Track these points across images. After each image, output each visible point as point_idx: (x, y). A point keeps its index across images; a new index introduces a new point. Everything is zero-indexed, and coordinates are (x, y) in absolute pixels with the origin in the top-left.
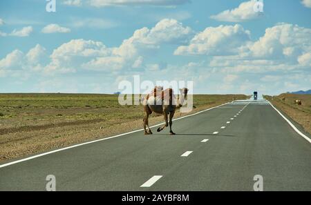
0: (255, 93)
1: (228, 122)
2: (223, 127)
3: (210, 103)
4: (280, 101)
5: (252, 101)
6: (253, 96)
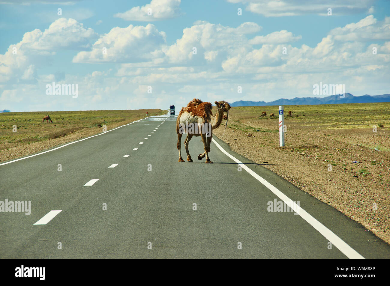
0: (172, 107)
1: (141, 143)
2: (135, 149)
3: (119, 121)
5: (169, 117)
6: (170, 111)
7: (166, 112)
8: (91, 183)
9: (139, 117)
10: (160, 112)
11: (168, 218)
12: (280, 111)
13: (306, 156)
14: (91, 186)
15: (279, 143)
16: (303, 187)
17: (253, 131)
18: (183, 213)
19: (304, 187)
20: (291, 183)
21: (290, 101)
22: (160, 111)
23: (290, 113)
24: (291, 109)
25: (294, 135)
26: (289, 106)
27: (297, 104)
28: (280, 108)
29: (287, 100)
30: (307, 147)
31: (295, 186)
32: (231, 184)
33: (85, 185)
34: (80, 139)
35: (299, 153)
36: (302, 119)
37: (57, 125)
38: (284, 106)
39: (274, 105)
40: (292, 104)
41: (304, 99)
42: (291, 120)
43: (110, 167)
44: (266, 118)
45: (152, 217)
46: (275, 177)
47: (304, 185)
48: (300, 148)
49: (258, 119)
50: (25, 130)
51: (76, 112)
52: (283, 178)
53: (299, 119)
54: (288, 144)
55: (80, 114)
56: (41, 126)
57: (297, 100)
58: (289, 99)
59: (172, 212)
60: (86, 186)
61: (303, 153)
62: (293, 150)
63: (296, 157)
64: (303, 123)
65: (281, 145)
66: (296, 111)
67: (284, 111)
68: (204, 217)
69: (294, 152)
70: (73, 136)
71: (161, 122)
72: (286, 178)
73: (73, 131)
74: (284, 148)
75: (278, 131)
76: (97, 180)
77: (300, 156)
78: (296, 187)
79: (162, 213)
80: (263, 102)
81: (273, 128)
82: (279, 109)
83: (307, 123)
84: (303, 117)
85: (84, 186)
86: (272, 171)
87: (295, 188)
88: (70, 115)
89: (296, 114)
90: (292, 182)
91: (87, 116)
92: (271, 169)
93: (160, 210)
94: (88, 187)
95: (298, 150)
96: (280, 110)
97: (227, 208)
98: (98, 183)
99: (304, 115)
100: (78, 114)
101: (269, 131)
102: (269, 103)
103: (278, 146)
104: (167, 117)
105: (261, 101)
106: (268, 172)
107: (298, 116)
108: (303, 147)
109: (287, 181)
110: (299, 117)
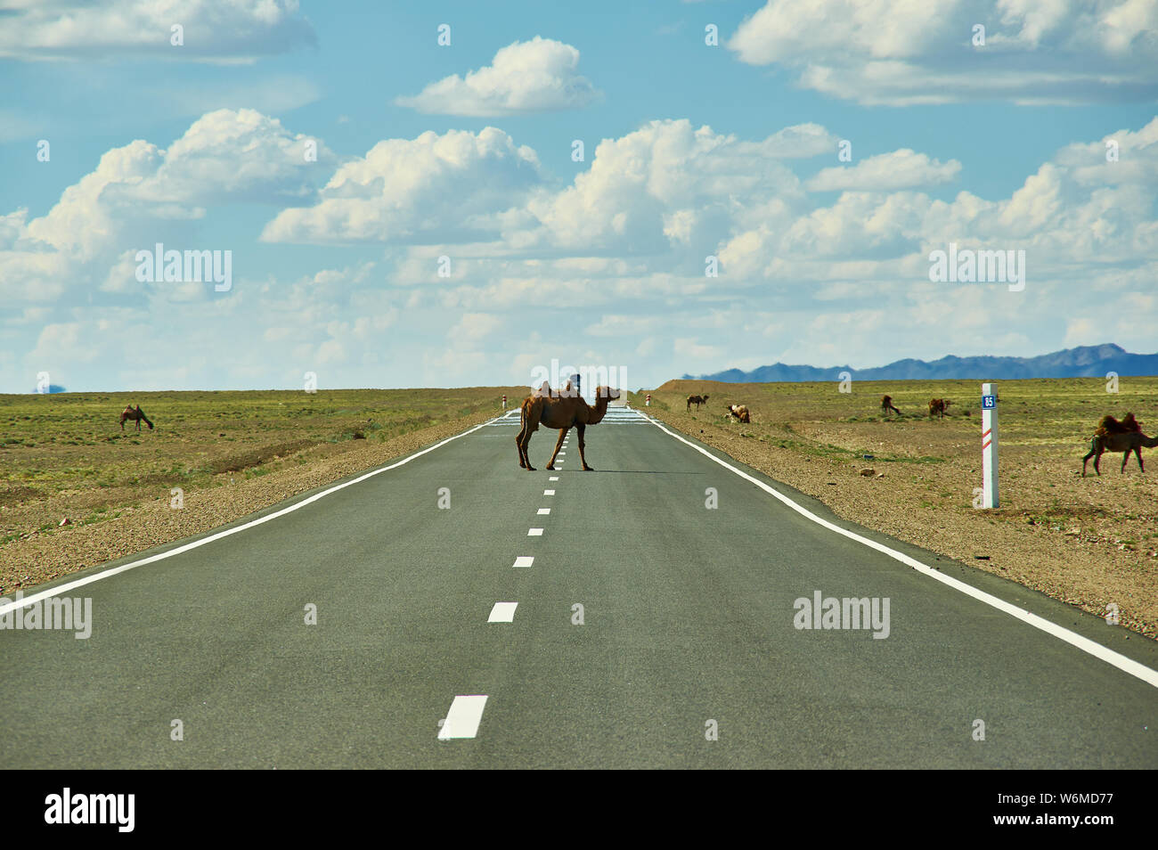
21: (928, 366)
24: (939, 393)
27: (956, 375)
29: (920, 363)
37: (230, 434)
39: (884, 378)
40: (941, 376)
41: (974, 361)
50: (135, 449)
55: (290, 401)
56: (178, 435)
57: (952, 363)
58: (927, 359)
73: (283, 452)
88: (256, 403)
91: (309, 407)
102: (865, 372)
105: (843, 365)
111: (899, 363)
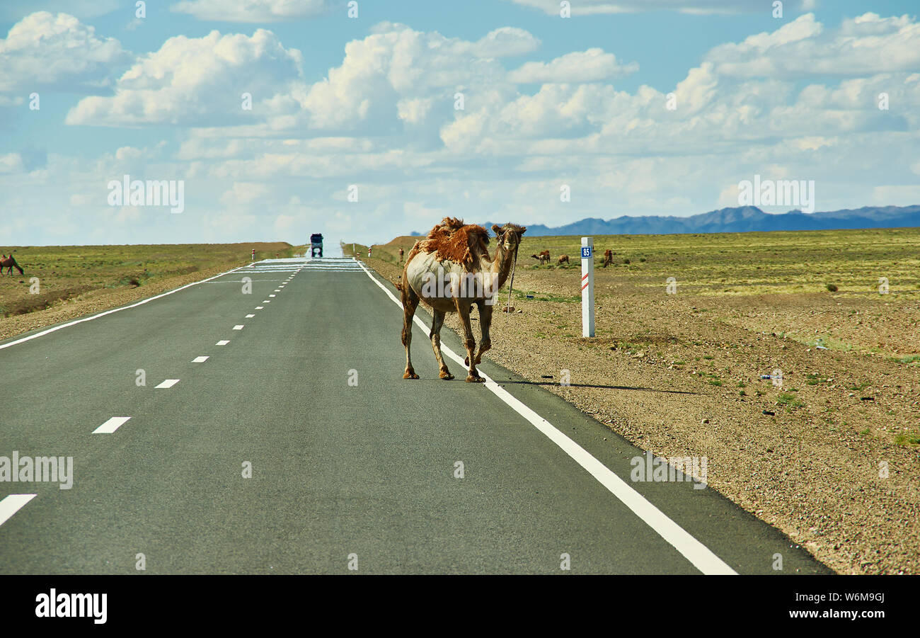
0: (317, 239)
1: (238, 328)
2: (222, 343)
3: (181, 272)
4: (392, 258)
5: (308, 263)
6: (310, 249)
7: (301, 250)
8: (111, 425)
9: (233, 262)
10: (285, 250)
11: (303, 514)
12: (583, 249)
13: (647, 362)
14: (110, 434)
15: (580, 327)
16: (639, 438)
17: (518, 298)
18: (341, 503)
19: (641, 438)
20: (609, 428)
21: (608, 224)
22: (285, 247)
23: (609, 254)
24: (611, 245)
25: (617, 309)
26: (607, 238)
27: (627, 232)
28: (584, 242)
29: (602, 221)
30: (649, 340)
31: (619, 436)
32: (460, 429)
33: (96, 432)
34: (84, 316)
35: (629, 353)
36: (638, 269)
38: (593, 239)
39: (570, 234)
40: (616, 232)
41: (645, 221)
42: (611, 271)
43: (159, 386)
44: (550, 267)
45: (264, 513)
46: (570, 413)
47: (641, 433)
48: (632, 341)
49: (529, 269)
51: (74, 247)
52: (590, 416)
53: (631, 269)
54: (604, 333)
55: (86, 255)
57: (626, 222)
58: (606, 219)
59: (312, 500)
60: (98, 434)
61: (640, 354)
62: (616, 346)
63: (623, 365)
64: (640, 279)
65: (586, 333)
66: (624, 249)
67: (595, 249)
68: (394, 513)
69: (619, 351)
70: (66, 308)
71: (289, 274)
72: (598, 417)
73: (67, 296)
74: (593, 341)
75: (579, 298)
76: (126, 419)
77: (632, 361)
78: (622, 438)
79: (288, 501)
80: (543, 227)
81: (566, 291)
82: (580, 243)
83: (650, 281)
84: (642, 264)
85: (94, 435)
86: (563, 399)
87: (619, 440)
88: (58, 256)
89: (623, 256)
90: (611, 425)
91: (102, 259)
92: (561, 394)
93: (283, 495)
94: (102, 438)
95: (628, 347)
96: (583, 246)
97: (450, 489)
98: (128, 427)
99: (643, 261)
100: (79, 254)
101: (556, 300)
102: (556, 229)
103: (579, 337)
104: (303, 263)
105: (538, 223)
106: (553, 402)
107: (627, 262)
108: (640, 339)
109: (601, 424)
110: (632, 264)
111: (584, 220)
